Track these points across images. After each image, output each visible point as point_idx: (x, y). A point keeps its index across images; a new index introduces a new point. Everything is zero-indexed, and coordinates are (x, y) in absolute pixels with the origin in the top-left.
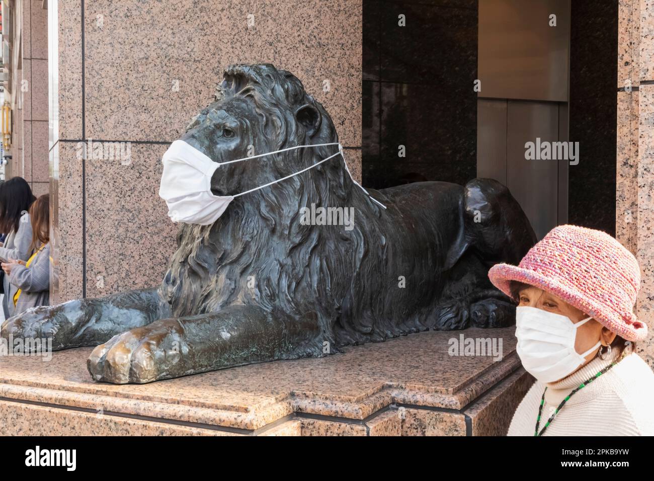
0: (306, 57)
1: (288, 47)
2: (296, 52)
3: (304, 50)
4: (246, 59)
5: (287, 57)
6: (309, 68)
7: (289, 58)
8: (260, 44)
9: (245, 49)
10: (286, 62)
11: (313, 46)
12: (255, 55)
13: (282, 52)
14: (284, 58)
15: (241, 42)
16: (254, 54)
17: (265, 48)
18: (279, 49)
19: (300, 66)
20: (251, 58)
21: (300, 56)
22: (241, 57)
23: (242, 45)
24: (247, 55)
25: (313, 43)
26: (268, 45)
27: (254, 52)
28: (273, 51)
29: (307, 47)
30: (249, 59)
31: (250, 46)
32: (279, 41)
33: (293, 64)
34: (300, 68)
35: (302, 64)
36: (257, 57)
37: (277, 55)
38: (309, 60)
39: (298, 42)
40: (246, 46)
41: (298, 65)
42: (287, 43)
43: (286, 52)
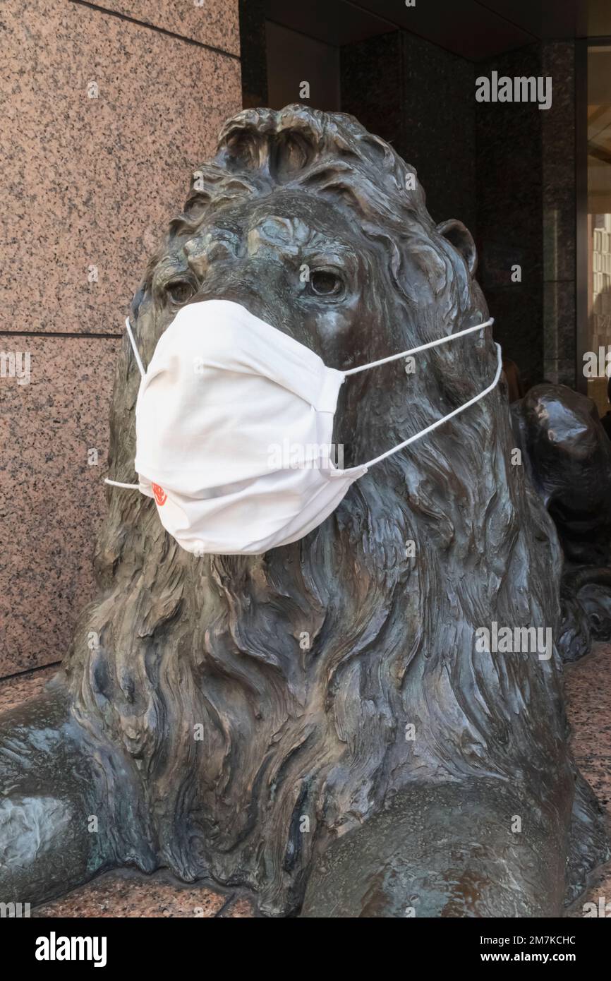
0: (166, 182)
1: (138, 161)
2: (151, 171)
3: (163, 170)
4: (70, 173)
5: (138, 177)
6: (172, 202)
7: (141, 180)
8: (91, 149)
9: (67, 155)
10: (135, 187)
11: (176, 163)
12: (84, 167)
13: (129, 167)
14: (132, 180)
15: (58, 139)
16: (82, 167)
17: (101, 157)
18: (124, 162)
19: (158, 197)
20: (79, 174)
21: (157, 178)
22: (61, 170)
23: (60, 145)
24: (71, 166)
25: (176, 159)
26: (104, 152)
27: (82, 161)
28: (113, 165)
29: (167, 164)
30: (75, 174)
31: (75, 149)
32: (123, 147)
33: (148, 192)
34: (158, 200)
35: (160, 192)
36: (88, 173)
37: (121, 173)
38: (171, 188)
39: (153, 154)
40: (67, 150)
41: (154, 194)
42: (136, 153)
43: (136, 170)
